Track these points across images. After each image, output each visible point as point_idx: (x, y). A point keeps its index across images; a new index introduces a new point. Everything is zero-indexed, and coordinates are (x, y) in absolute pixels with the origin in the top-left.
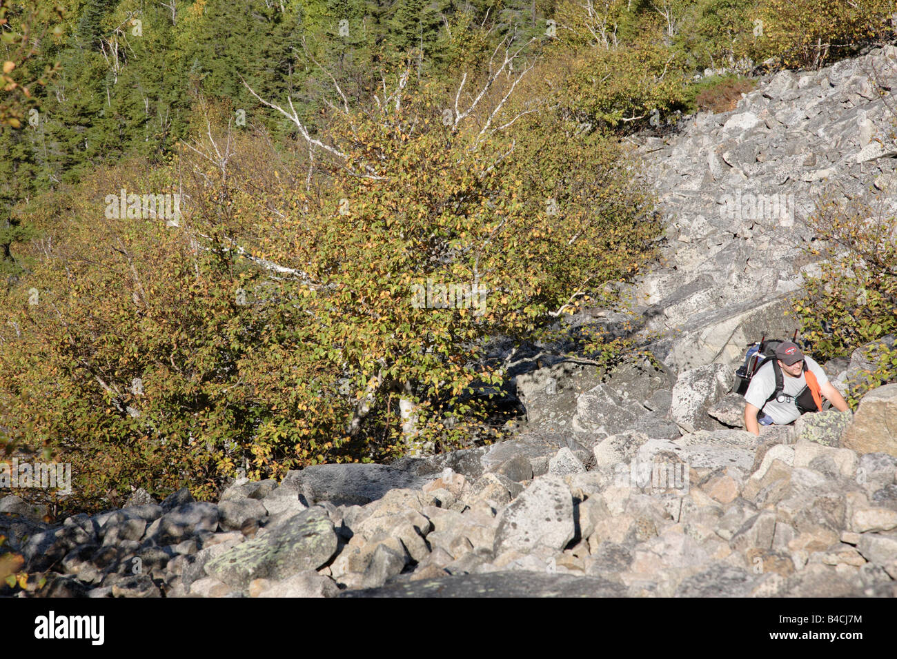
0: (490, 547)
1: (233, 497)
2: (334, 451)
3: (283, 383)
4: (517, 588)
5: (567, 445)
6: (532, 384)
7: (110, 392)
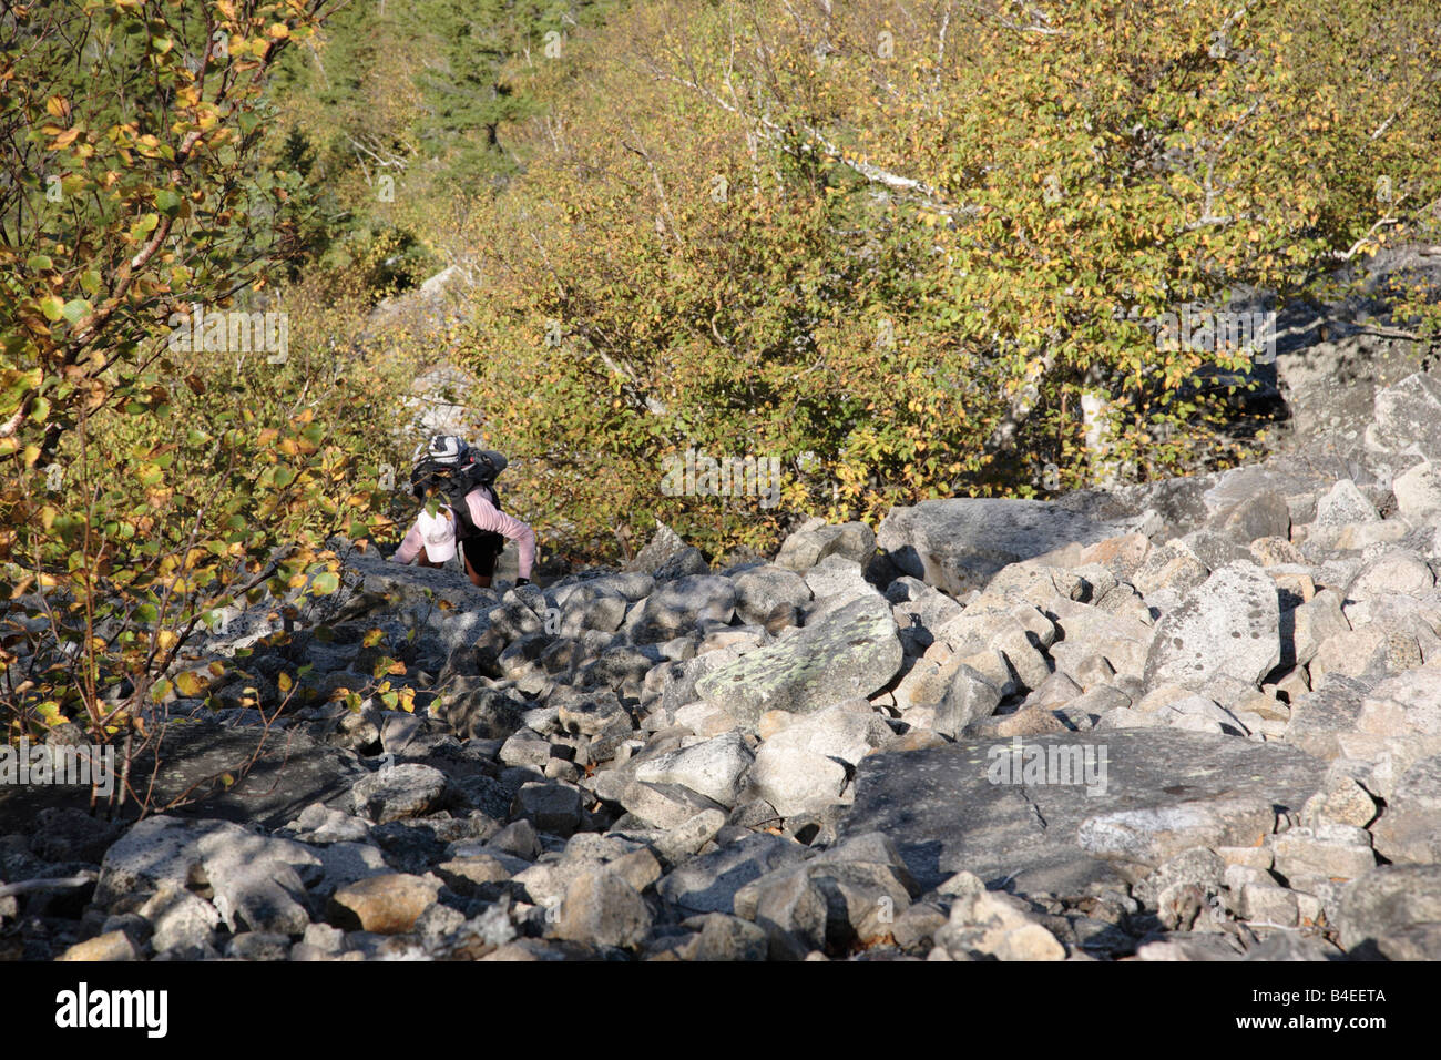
0: (1140, 676)
1: (801, 548)
2: (969, 477)
3: (887, 367)
4: (1150, 759)
5: (1350, 475)
6: (1303, 370)
7: (619, 373)
